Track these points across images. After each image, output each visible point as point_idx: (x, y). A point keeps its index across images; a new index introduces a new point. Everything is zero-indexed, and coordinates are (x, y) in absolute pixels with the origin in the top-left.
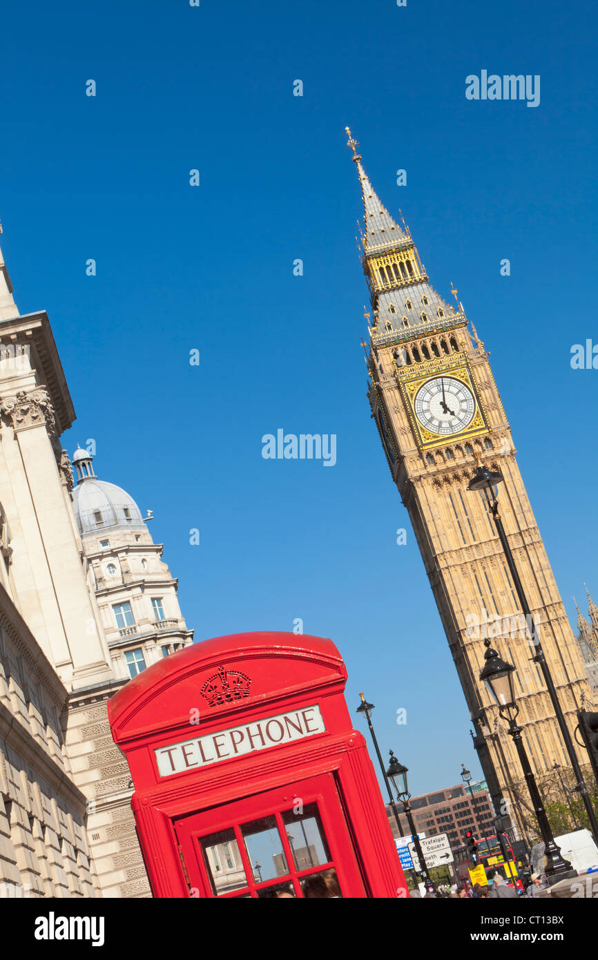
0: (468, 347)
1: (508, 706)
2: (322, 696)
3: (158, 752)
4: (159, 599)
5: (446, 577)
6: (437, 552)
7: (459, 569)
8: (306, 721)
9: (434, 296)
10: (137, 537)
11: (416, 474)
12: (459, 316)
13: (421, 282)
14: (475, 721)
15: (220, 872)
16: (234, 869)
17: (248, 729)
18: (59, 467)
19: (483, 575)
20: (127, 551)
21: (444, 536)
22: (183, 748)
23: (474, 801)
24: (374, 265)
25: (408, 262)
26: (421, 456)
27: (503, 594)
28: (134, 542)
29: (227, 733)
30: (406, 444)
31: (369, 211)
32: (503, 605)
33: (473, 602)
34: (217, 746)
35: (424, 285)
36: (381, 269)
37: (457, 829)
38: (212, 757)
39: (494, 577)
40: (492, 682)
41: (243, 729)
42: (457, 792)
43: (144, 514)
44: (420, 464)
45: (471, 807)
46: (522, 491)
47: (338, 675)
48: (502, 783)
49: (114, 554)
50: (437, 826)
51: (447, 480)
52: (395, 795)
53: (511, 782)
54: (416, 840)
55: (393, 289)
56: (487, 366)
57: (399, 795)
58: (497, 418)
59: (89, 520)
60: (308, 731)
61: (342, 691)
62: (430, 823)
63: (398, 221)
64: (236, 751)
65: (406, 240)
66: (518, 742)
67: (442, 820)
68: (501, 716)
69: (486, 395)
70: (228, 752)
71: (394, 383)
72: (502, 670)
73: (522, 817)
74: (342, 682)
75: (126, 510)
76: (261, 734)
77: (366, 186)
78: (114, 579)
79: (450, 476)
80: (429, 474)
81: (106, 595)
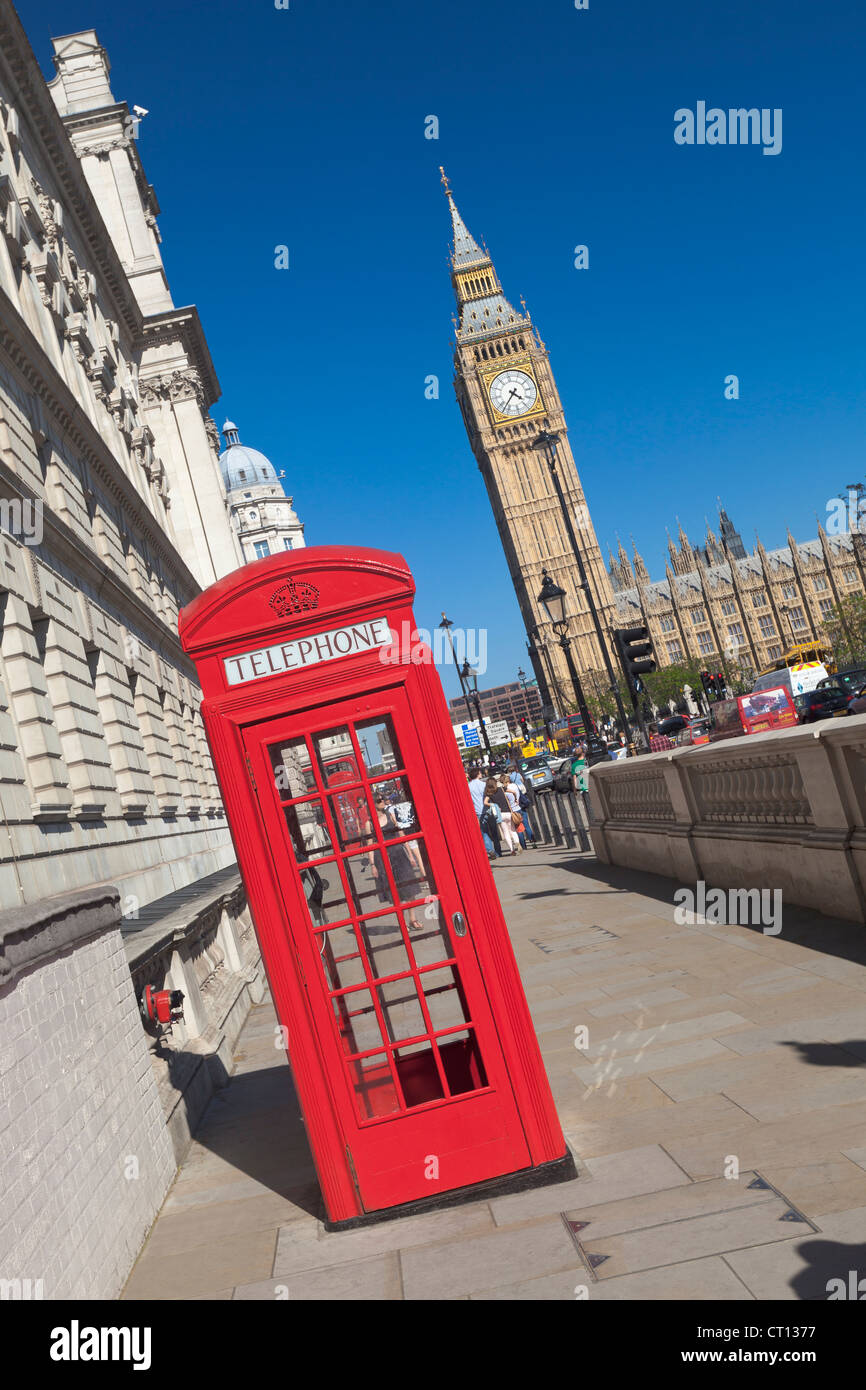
0: (532, 347)
1: (559, 623)
2: (390, 609)
3: (226, 662)
4: (290, 539)
5: (511, 526)
6: (505, 507)
7: (520, 520)
8: (374, 633)
9: (507, 305)
10: (273, 491)
11: (489, 447)
12: (526, 322)
13: (497, 294)
14: (530, 635)
15: (335, 745)
16: (345, 743)
17: (316, 640)
18: (208, 433)
19: (539, 525)
20: (265, 502)
21: (511, 494)
22: (251, 657)
23: (527, 694)
24: (461, 280)
25: (487, 278)
26: (493, 433)
27: (553, 539)
28: (271, 495)
29: (295, 644)
30: (482, 423)
31: (457, 237)
32: (554, 548)
33: (531, 545)
34: (285, 656)
35: (500, 297)
36: (466, 283)
37: (514, 714)
38: (280, 666)
39: (548, 527)
40: (548, 604)
41: (311, 640)
42: (515, 687)
43: (278, 474)
44: (493, 438)
45: (525, 698)
46: (571, 461)
47: (407, 588)
48: (549, 681)
49: (255, 504)
50: (499, 712)
51: (513, 451)
52: (467, 691)
53: (555, 681)
54: (482, 724)
55: (475, 300)
56: (547, 363)
57: (470, 691)
58: (554, 404)
59: (235, 476)
60: (376, 643)
61: (411, 604)
62: (494, 709)
63: (479, 244)
64: (304, 662)
65: (486, 260)
66: (567, 653)
67: (503, 707)
68: (554, 631)
69: (546, 384)
70: (296, 661)
71: (474, 375)
72: (557, 594)
73: (563, 707)
74: (410, 595)
75: (264, 470)
76: (329, 645)
77: (455, 215)
78: (255, 523)
79: (516, 448)
80: (499, 446)
81: (248, 536)
